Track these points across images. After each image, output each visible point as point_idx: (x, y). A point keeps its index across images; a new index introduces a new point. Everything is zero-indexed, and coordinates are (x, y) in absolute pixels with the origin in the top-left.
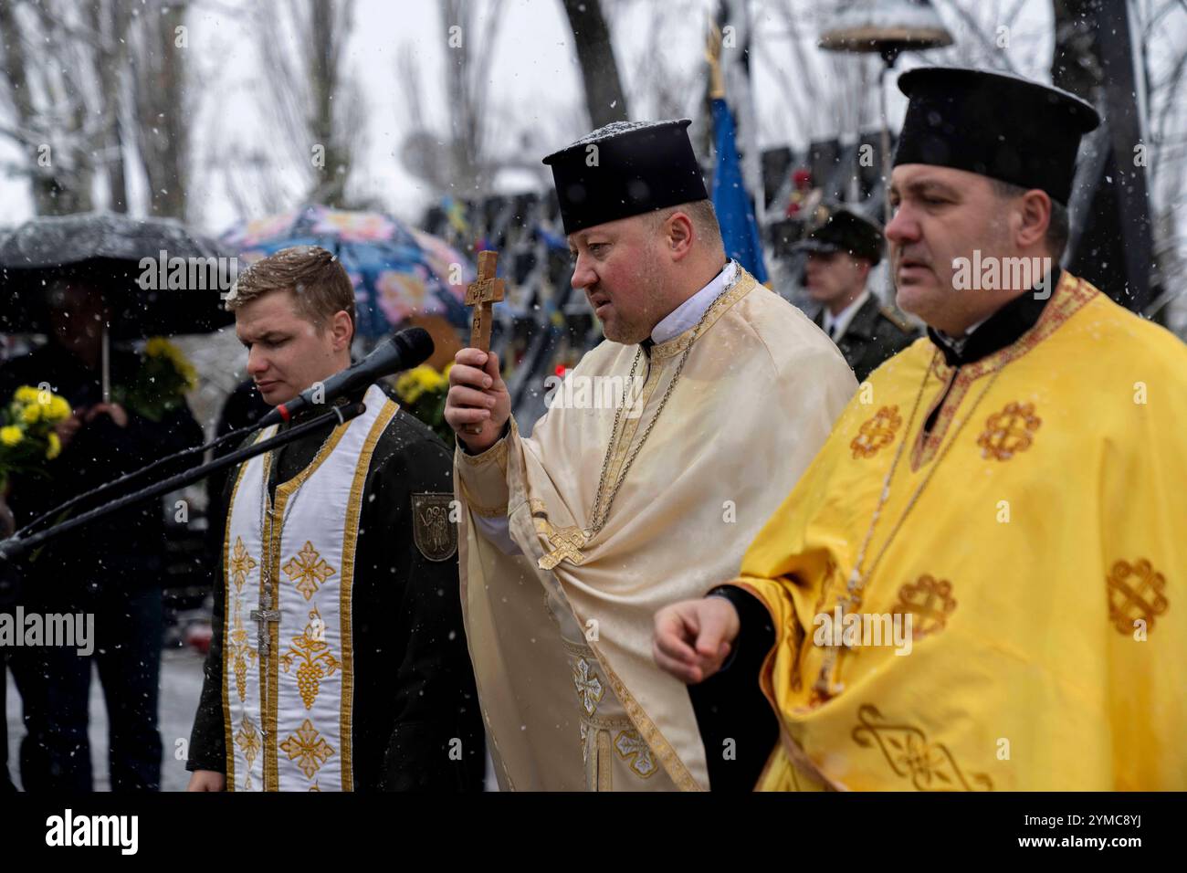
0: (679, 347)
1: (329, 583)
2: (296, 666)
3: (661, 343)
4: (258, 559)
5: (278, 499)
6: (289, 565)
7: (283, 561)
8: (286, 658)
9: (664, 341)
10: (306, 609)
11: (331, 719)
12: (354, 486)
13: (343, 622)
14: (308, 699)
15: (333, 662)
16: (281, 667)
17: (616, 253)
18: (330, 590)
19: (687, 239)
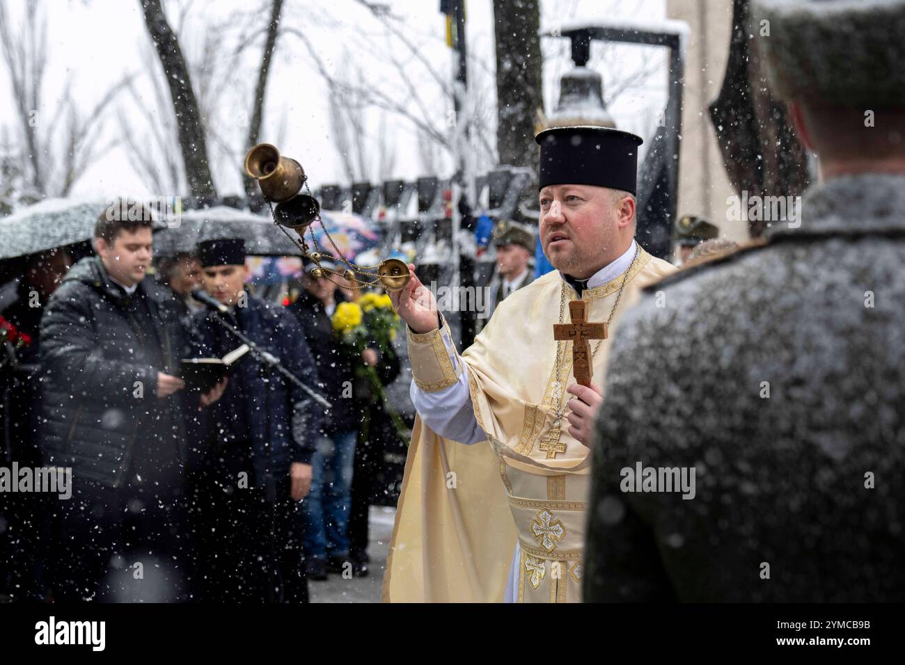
0: (606, 292)
3: (592, 288)
9: (595, 287)
17: (587, 207)
19: (630, 216)
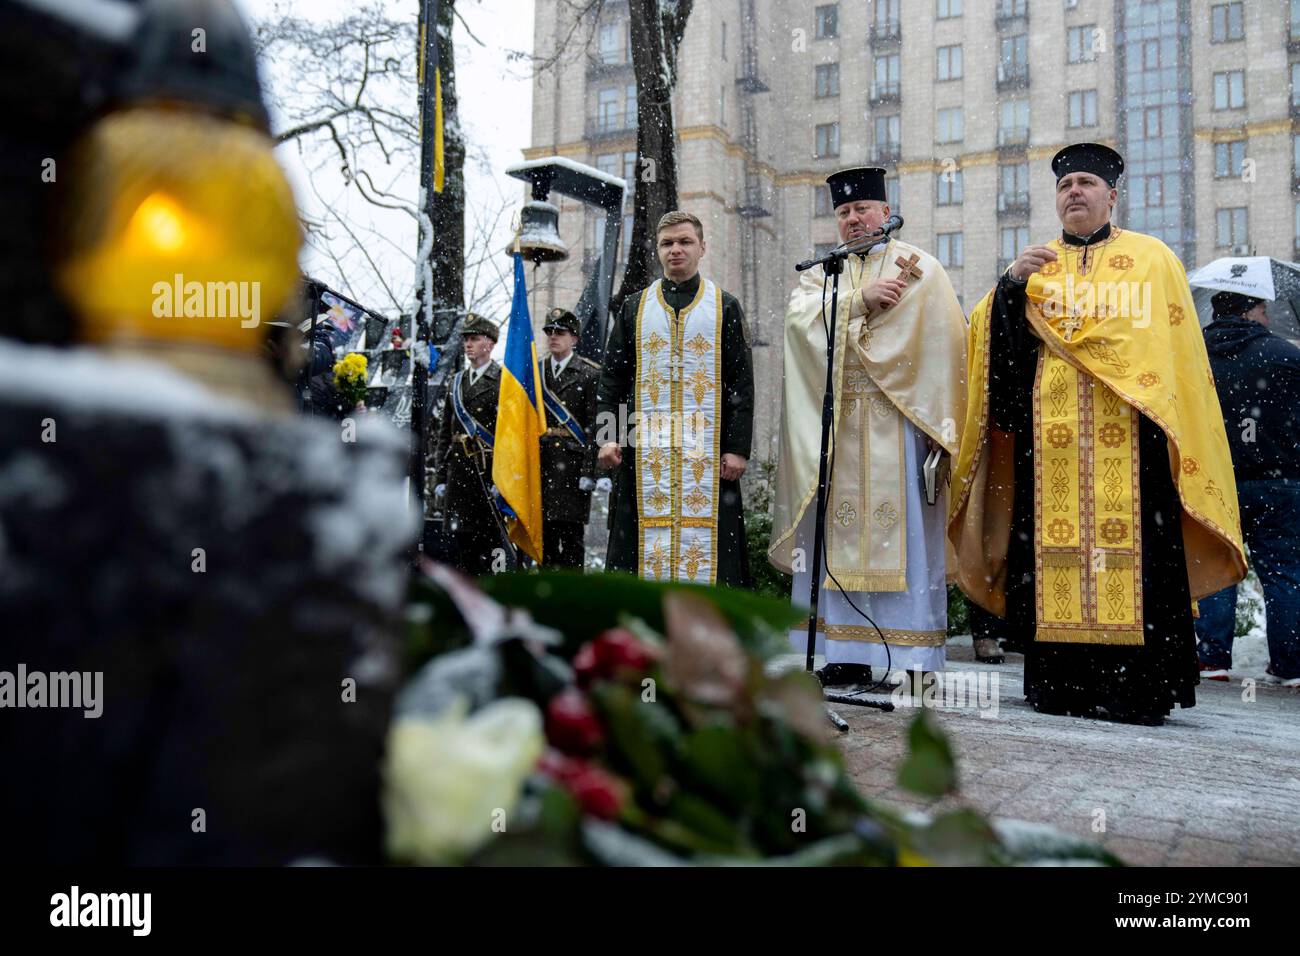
1: (710, 351)
2: (693, 386)
4: (669, 341)
5: (680, 316)
6: (688, 343)
7: (685, 341)
8: (687, 383)
10: (698, 362)
11: (711, 409)
12: (718, 312)
13: (717, 368)
14: (699, 401)
15: (711, 385)
16: (685, 387)
18: (709, 354)
